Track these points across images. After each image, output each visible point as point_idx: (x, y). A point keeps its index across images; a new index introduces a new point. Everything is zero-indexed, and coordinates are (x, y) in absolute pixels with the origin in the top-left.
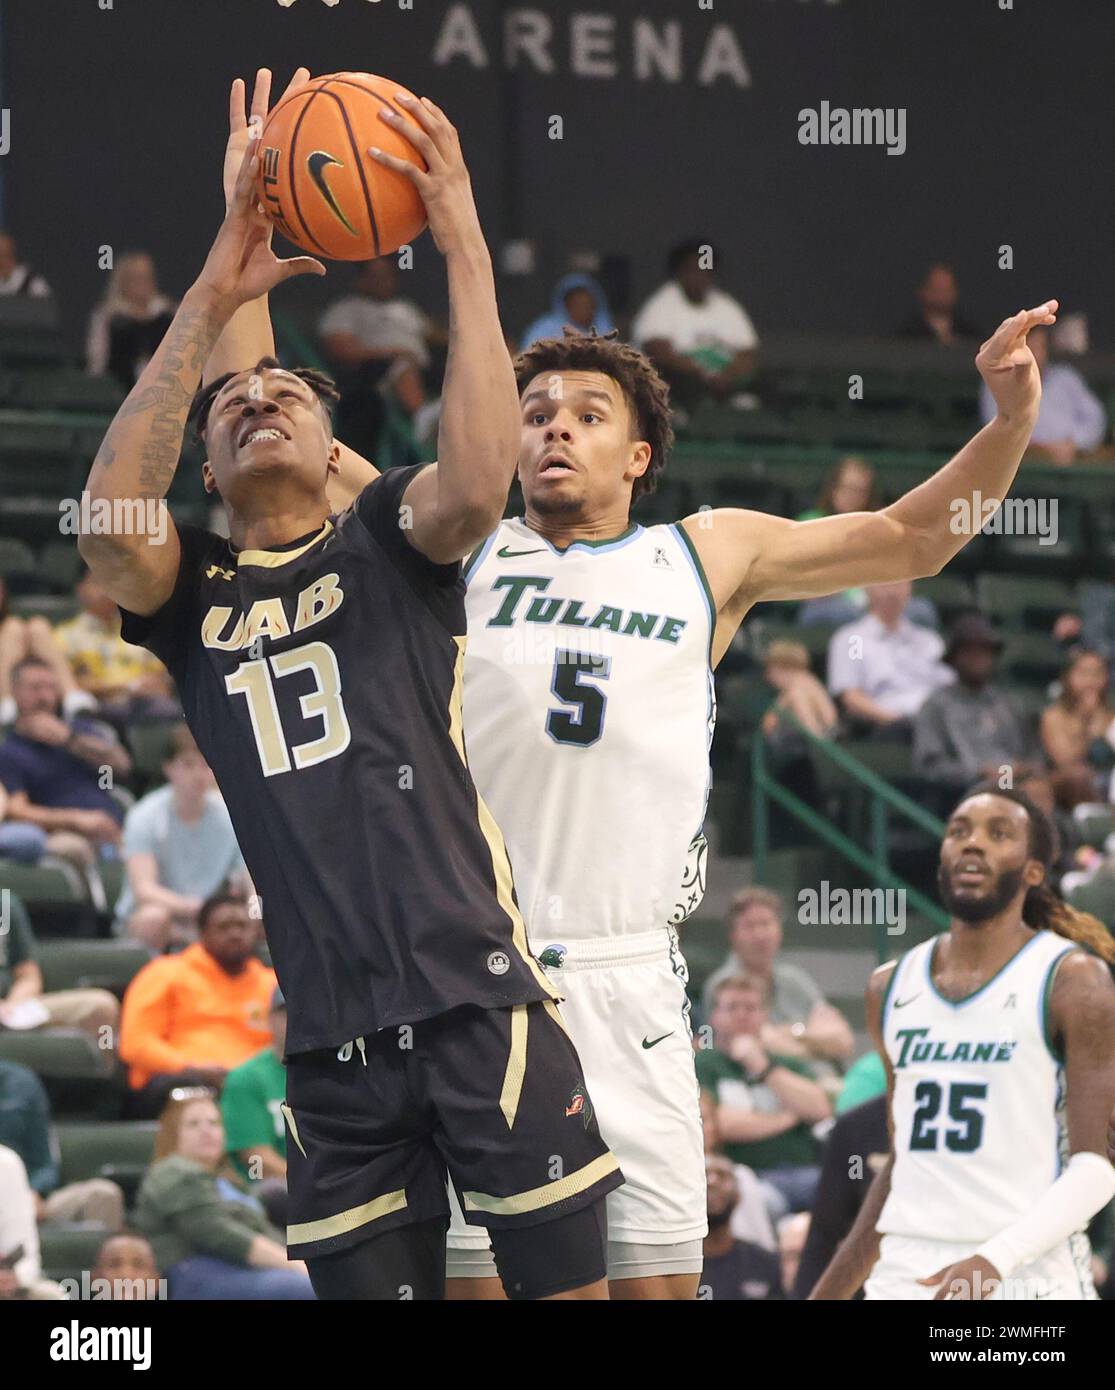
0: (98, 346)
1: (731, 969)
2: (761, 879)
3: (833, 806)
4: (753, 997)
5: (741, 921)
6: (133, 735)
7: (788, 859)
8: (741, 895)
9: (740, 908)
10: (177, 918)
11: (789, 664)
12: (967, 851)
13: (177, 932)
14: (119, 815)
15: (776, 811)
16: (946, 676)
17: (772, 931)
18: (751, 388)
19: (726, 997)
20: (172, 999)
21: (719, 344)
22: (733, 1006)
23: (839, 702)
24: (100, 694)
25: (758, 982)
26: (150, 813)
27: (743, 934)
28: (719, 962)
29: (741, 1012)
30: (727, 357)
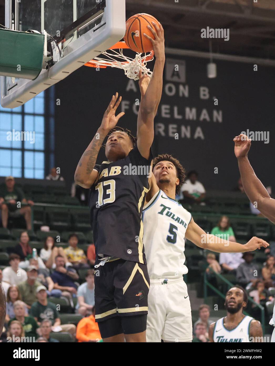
0: (73, 191)
1: (199, 321)
2: (206, 303)
3: (220, 287)
4: (204, 327)
5: (201, 311)
6: (80, 271)
7: (211, 298)
8: (202, 306)
9: (201, 309)
10: (88, 309)
11: (211, 258)
12: (231, 298)
13: (88, 312)
14: (76, 288)
15: (209, 289)
16: (243, 261)
17: (208, 313)
18: (204, 201)
19: (198, 327)
20: (87, 326)
21: (197, 192)
22: (200, 329)
23: (221, 266)
24: (73, 263)
25: (205, 324)
26: (83, 288)
27: (202, 314)
28: (197, 320)
29: (201, 330)
30: (199, 194)
